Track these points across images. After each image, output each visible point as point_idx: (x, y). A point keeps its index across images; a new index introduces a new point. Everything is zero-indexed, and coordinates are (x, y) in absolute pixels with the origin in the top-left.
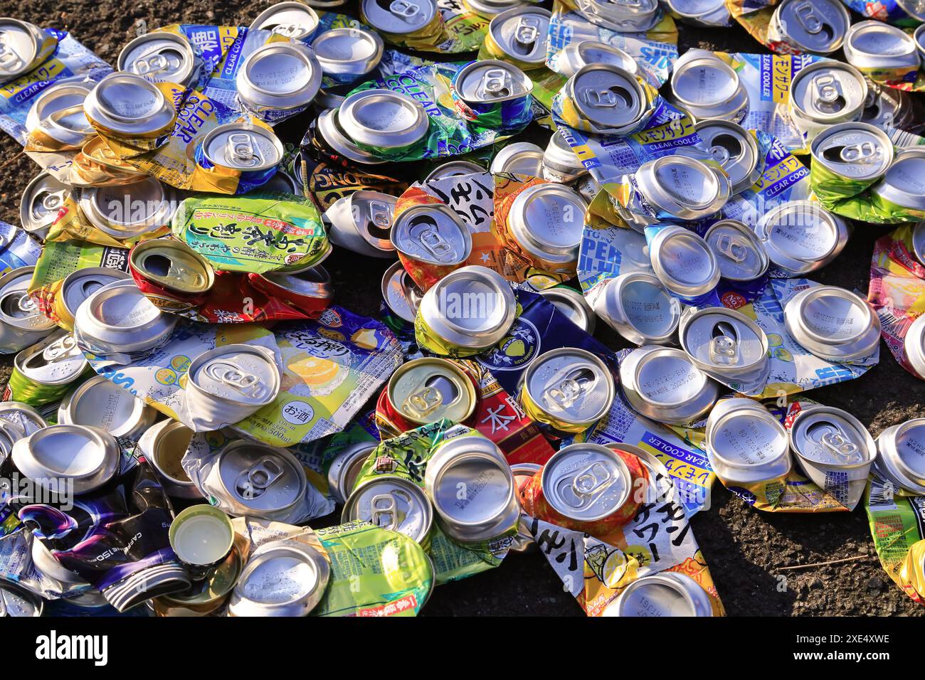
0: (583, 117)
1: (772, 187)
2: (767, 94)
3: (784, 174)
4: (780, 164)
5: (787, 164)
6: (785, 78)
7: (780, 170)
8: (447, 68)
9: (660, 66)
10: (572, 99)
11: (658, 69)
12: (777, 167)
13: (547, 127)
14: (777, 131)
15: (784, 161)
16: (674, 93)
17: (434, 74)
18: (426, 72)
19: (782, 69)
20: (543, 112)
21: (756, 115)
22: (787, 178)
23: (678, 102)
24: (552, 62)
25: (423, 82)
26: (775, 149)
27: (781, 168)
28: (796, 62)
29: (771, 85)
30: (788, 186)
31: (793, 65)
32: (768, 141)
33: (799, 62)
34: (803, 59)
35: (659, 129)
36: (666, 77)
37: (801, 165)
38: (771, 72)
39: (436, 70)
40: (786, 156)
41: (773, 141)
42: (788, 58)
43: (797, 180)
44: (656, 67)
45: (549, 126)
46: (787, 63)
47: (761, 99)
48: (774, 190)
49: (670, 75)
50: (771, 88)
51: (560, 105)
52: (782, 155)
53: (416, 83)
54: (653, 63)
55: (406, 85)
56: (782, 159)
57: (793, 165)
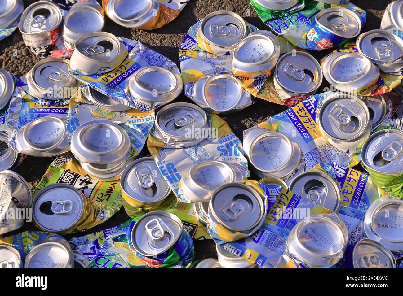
0: (233, 232)
1: (354, 198)
2: (307, 137)
3: (355, 185)
4: (347, 179)
5: (350, 176)
6: (309, 119)
7: (350, 183)
8: (118, 235)
9: (236, 154)
10: (219, 223)
11: (237, 157)
12: (346, 182)
13: (203, 239)
14: (329, 157)
15: (348, 175)
16: (257, 168)
17: (112, 244)
18: (107, 246)
19: (303, 114)
20: (192, 228)
21: (311, 154)
22: (358, 186)
23: (265, 174)
24: (182, 197)
25: (111, 255)
26: (337, 170)
27: (349, 181)
28: (307, 105)
29: (305, 129)
30: (362, 192)
31: (307, 107)
32: (330, 168)
33: (309, 104)
34: (309, 100)
35: (275, 206)
36: (245, 161)
37: (359, 173)
38: (298, 120)
39: (112, 240)
40: (347, 171)
41: (333, 165)
42: (301, 105)
43: (365, 185)
44: (234, 157)
45: (203, 237)
46: (303, 108)
47: (307, 142)
48: (356, 199)
49: (246, 156)
50: (306, 131)
51: (214, 231)
52: (344, 172)
53: (108, 258)
54: (231, 155)
55: (102, 264)
56: (346, 174)
57: (355, 175)
